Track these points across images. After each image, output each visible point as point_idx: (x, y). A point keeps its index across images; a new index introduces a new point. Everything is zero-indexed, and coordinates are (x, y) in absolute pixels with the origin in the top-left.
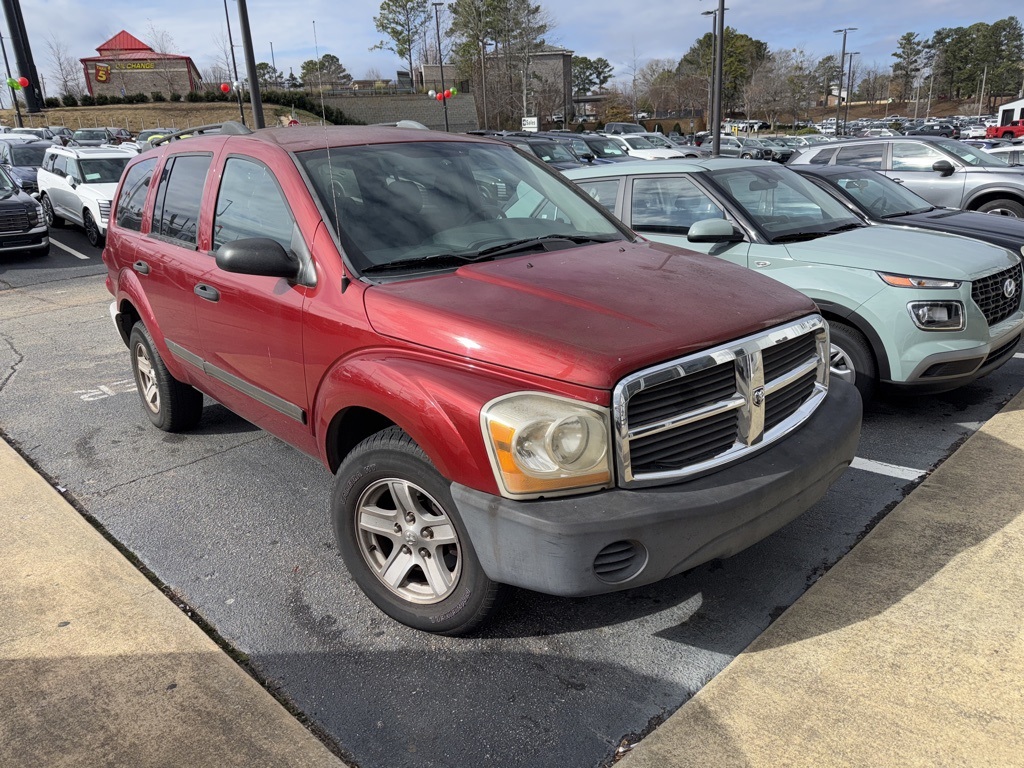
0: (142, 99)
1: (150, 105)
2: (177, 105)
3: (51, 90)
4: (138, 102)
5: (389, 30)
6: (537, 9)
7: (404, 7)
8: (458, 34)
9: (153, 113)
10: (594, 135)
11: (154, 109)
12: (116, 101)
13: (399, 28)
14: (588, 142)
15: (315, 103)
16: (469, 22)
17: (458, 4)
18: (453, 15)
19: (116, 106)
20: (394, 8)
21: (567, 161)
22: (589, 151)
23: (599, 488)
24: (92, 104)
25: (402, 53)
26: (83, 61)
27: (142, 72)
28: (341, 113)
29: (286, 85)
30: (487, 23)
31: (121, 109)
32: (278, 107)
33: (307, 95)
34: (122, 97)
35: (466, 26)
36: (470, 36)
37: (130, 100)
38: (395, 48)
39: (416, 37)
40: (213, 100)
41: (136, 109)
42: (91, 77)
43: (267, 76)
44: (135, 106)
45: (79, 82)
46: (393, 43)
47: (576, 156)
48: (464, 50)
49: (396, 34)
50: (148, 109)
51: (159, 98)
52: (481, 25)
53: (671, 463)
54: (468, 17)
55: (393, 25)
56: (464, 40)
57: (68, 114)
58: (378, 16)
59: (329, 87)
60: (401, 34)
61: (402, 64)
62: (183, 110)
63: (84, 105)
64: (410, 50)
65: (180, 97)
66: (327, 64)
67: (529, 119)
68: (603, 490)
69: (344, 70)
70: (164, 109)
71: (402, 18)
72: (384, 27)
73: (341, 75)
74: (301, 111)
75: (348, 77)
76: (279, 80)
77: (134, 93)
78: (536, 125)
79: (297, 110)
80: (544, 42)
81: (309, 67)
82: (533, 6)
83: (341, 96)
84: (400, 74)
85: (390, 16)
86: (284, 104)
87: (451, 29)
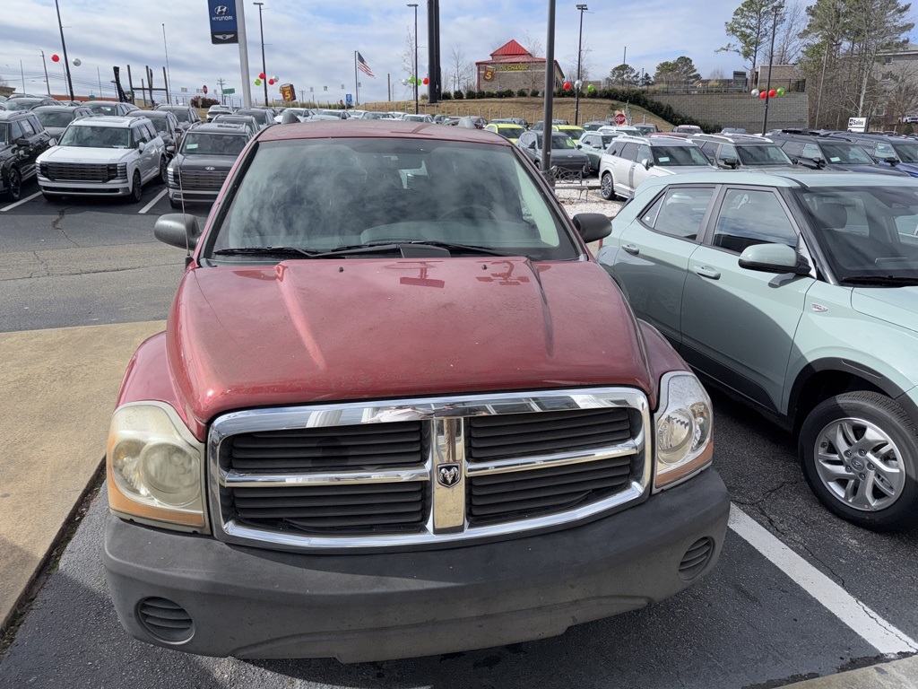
0: (509, 94)
1: (514, 99)
2: (535, 99)
3: (448, 86)
4: (506, 96)
5: (738, 34)
6: (906, 8)
7: (757, 12)
8: (810, 35)
9: (514, 105)
10: (902, 138)
11: (516, 102)
12: (491, 95)
13: (748, 31)
14: (895, 145)
15: (649, 99)
16: (826, 24)
17: (818, 6)
18: (810, 17)
19: (489, 100)
20: (747, 13)
21: (864, 163)
22: (893, 155)
23: (191, 530)
24: (473, 98)
25: (746, 55)
26: (477, 64)
27: (517, 73)
28: (671, 109)
29: (640, 83)
30: (844, 24)
31: (492, 102)
32: (615, 102)
33: (643, 92)
34: (495, 92)
35: (822, 28)
36: (824, 37)
37: (501, 95)
38: (741, 50)
39: (765, 39)
40: (563, 96)
41: (503, 102)
42: (481, 76)
43: (625, 76)
44: (503, 100)
45: (471, 80)
46: (740, 45)
47: (876, 160)
48: (814, 51)
49: (744, 36)
50: (512, 102)
51: (522, 94)
52: (838, 26)
53: (307, 527)
54: (827, 19)
55: (743, 29)
56: (817, 41)
57: (455, 105)
58: (730, 21)
59: (665, 86)
60: (749, 37)
61: (744, 65)
62: (538, 104)
63: (467, 98)
64: (756, 52)
65: (538, 93)
66: (680, 65)
67: (857, 119)
68: (194, 534)
69: (695, 70)
70: (523, 103)
71: (754, 22)
72: (733, 31)
73: (692, 75)
74: (635, 107)
75: (697, 77)
76: (635, 79)
77: (505, 90)
78: (864, 126)
79: (631, 106)
80: (907, 41)
81: (665, 68)
82: (902, 5)
83: (674, 93)
84: (736, 74)
85: (742, 21)
86: (621, 100)
87: (805, 31)
